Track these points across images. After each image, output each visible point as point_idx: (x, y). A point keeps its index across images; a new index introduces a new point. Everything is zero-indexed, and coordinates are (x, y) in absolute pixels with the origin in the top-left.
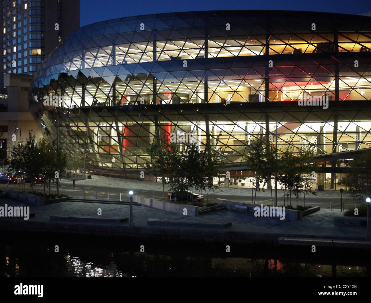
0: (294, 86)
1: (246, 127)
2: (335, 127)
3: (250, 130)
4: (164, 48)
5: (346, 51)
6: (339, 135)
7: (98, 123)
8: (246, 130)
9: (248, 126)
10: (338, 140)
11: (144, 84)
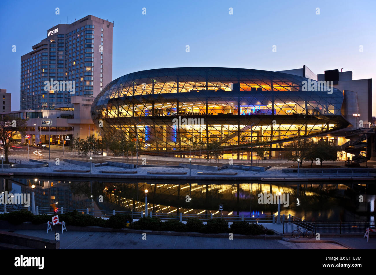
0: (252, 106)
1: (228, 128)
2: (272, 128)
3: (230, 129)
4: (184, 86)
5: (277, 91)
6: (274, 132)
7: (129, 126)
8: (228, 130)
9: (230, 127)
10: (273, 134)
11: (173, 105)
